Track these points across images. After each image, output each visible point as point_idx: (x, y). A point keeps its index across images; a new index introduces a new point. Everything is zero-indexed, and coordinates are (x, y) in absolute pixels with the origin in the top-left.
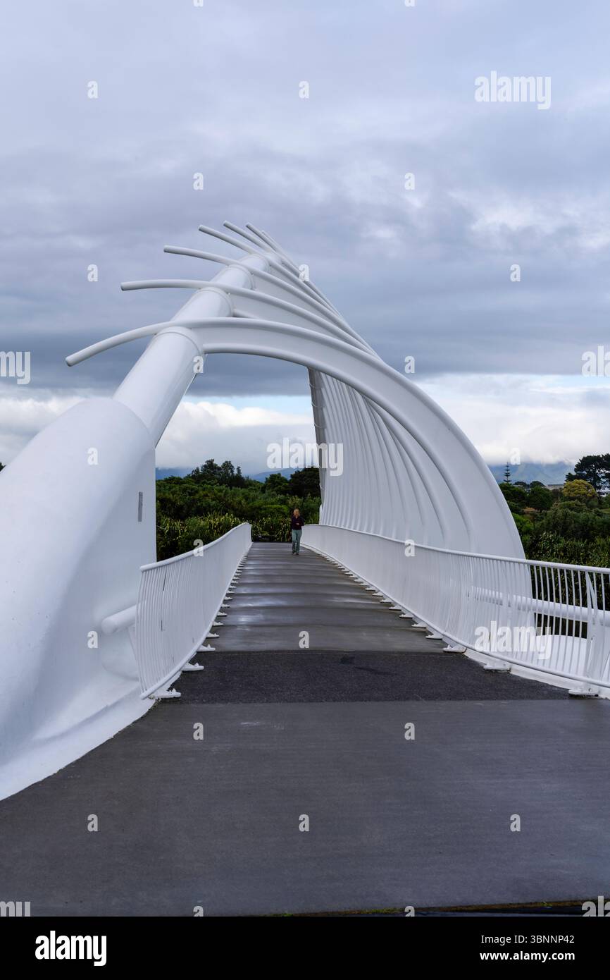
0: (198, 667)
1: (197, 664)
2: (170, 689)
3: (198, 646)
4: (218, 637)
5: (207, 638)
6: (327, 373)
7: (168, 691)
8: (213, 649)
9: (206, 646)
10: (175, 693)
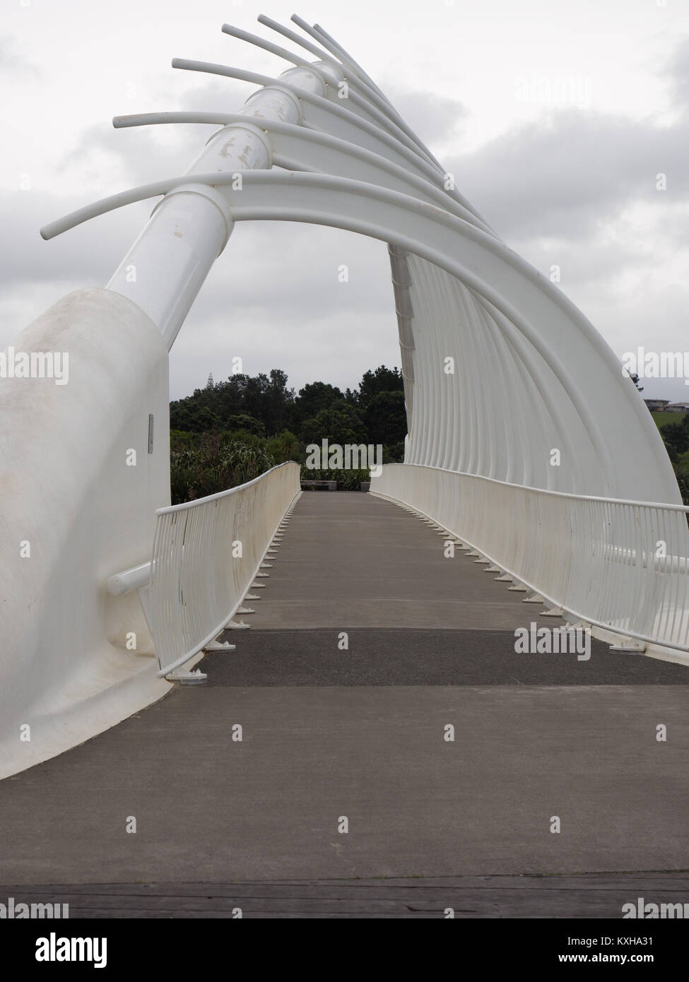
0: (227, 646)
1: (227, 643)
2: (194, 669)
3: (226, 621)
4: (254, 613)
5: (237, 614)
6: (420, 254)
7: (191, 671)
8: (247, 626)
9: (239, 623)
10: (199, 674)
